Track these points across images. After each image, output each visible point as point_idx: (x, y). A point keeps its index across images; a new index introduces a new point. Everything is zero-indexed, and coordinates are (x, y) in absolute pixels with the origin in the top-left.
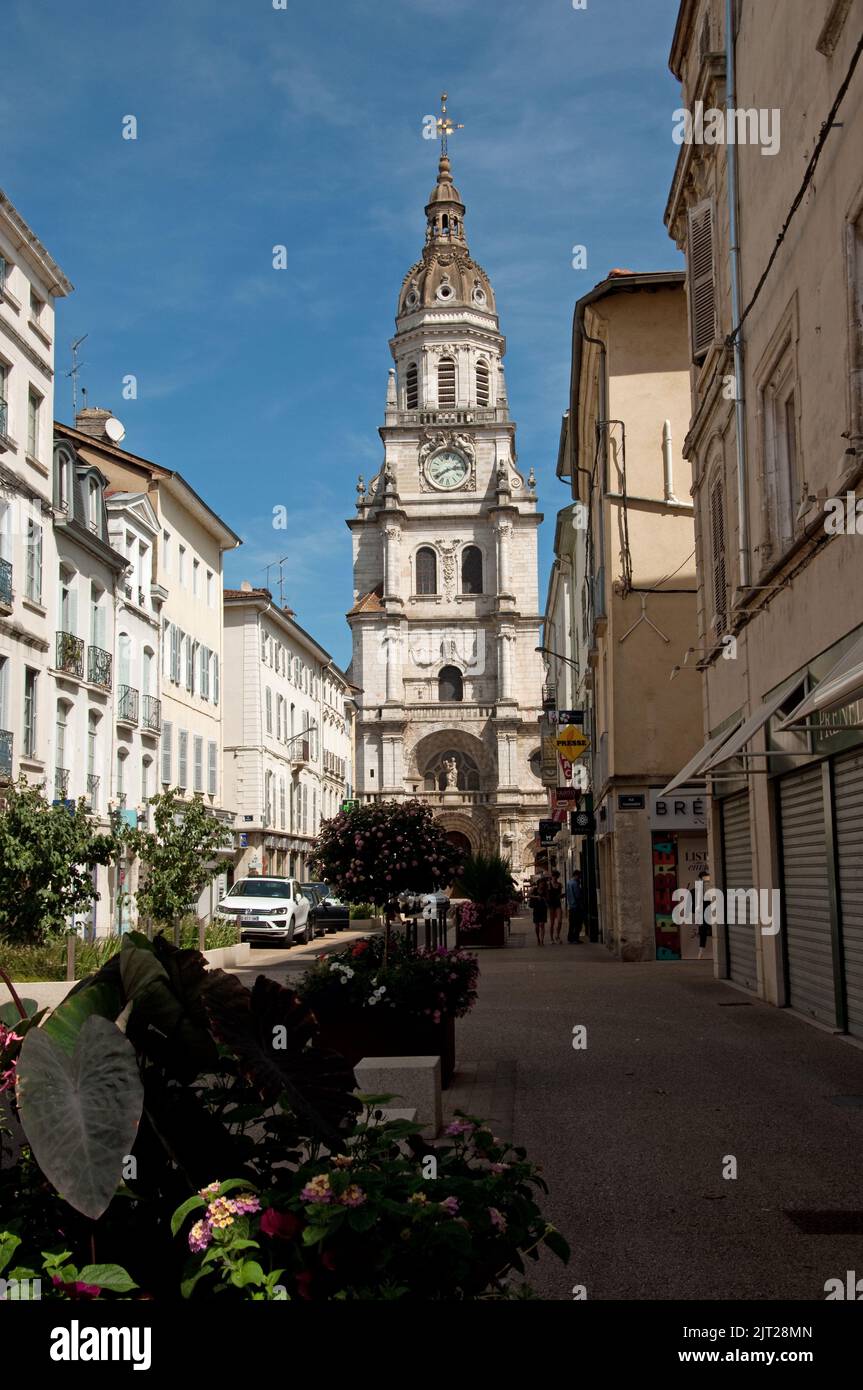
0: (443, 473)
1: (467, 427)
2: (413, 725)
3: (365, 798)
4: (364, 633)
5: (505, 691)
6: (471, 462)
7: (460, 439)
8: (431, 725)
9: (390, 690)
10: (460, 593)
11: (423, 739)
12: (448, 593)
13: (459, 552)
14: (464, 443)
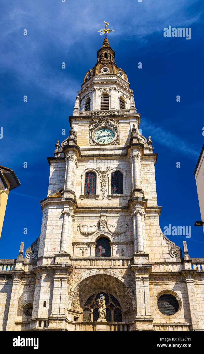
0: (102, 137)
1: (115, 116)
2: (76, 271)
3: (38, 323)
4: (49, 210)
5: (139, 247)
6: (117, 132)
7: (111, 122)
8: (89, 271)
9: (63, 245)
10: (110, 193)
11: (83, 281)
12: (103, 194)
13: (110, 173)
14: (113, 123)
